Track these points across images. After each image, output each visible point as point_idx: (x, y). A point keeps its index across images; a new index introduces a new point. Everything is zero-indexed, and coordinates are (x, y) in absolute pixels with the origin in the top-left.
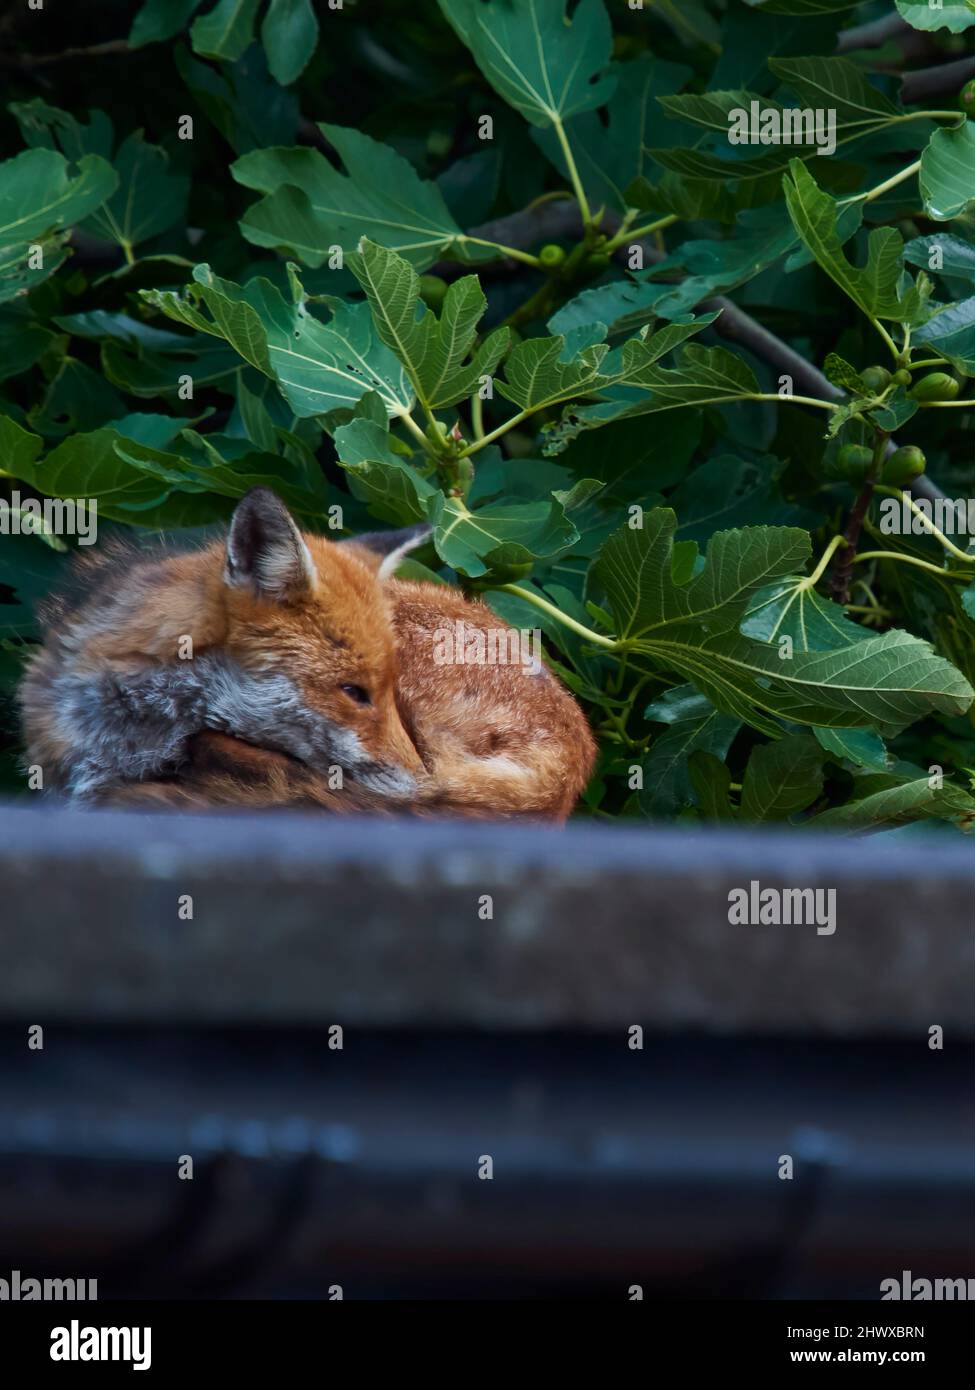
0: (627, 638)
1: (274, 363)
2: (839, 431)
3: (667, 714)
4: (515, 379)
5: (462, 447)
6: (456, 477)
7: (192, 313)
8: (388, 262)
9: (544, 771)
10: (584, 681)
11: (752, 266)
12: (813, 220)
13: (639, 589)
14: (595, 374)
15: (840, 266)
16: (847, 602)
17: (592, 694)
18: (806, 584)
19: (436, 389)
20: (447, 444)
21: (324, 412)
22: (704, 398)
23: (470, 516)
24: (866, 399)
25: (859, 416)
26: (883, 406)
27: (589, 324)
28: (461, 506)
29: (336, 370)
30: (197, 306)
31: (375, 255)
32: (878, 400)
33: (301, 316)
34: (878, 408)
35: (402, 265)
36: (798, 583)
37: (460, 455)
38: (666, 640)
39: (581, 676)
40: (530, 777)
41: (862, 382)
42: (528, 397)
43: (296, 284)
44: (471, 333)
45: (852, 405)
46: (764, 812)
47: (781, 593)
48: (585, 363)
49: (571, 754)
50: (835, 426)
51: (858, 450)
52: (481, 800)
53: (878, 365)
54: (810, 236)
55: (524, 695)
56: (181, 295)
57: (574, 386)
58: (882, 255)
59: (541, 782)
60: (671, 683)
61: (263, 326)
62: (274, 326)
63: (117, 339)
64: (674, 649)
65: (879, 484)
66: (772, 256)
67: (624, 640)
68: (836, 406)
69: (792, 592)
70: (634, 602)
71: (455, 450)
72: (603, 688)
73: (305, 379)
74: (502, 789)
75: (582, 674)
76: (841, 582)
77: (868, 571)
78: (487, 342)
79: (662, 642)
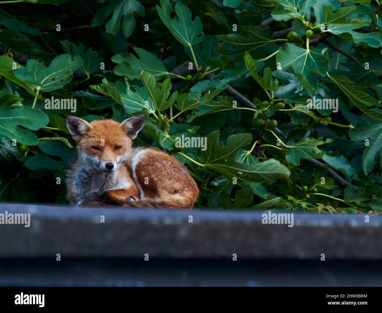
0: (207, 164)
1: (122, 101)
2: (257, 116)
3: (216, 184)
4: (179, 103)
5: (167, 120)
6: (166, 128)
7: (103, 90)
8: (149, 76)
9: (188, 198)
10: (197, 175)
11: (238, 76)
12: (251, 66)
13: (210, 151)
14: (198, 102)
15: (257, 77)
16: (259, 157)
17: (199, 178)
18: (249, 152)
19: (161, 106)
20: (163, 120)
21: (134, 112)
22: (225, 109)
23: (169, 136)
24: (263, 109)
25: (262, 112)
26: (267, 110)
27: (196, 91)
28: (167, 134)
29: (137, 103)
30: (104, 89)
31: (145, 75)
32: (266, 109)
33: (128, 90)
34: (266, 111)
35: (152, 77)
36: (247, 152)
37: (167, 122)
38: (217, 164)
39: (196, 174)
40: (184, 199)
41: (262, 105)
42: (182, 108)
43: (127, 83)
44: (169, 93)
45: (260, 110)
46: (239, 206)
47: (243, 155)
48: (195, 99)
49: (194, 193)
50: (256, 115)
51: (261, 121)
52: (173, 204)
53: (266, 100)
54: (250, 70)
55: (182, 180)
56: (100, 87)
57: (193, 105)
58: (267, 74)
59: (187, 200)
60: (217, 176)
61: (119, 93)
62: (122, 93)
63: (86, 97)
64: (218, 166)
65: (266, 128)
66: (243, 74)
67: (206, 165)
68: (256, 110)
69: (246, 154)
70: (209, 154)
71: (165, 121)
72: (201, 177)
73: (130, 105)
74: (178, 202)
75: (196, 173)
76: (257, 152)
77: (263, 149)
78: (172, 95)
79: (216, 165)
